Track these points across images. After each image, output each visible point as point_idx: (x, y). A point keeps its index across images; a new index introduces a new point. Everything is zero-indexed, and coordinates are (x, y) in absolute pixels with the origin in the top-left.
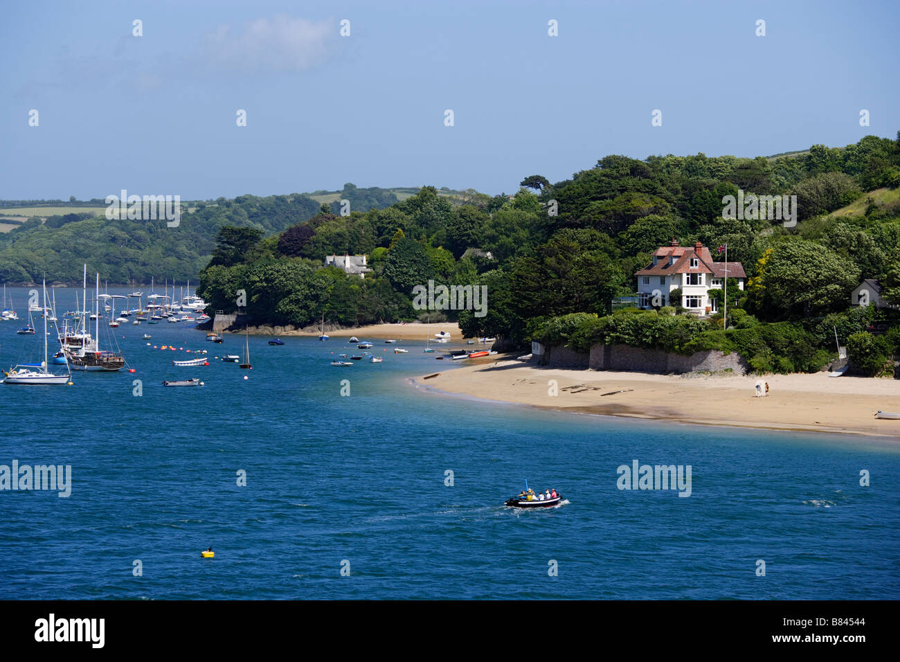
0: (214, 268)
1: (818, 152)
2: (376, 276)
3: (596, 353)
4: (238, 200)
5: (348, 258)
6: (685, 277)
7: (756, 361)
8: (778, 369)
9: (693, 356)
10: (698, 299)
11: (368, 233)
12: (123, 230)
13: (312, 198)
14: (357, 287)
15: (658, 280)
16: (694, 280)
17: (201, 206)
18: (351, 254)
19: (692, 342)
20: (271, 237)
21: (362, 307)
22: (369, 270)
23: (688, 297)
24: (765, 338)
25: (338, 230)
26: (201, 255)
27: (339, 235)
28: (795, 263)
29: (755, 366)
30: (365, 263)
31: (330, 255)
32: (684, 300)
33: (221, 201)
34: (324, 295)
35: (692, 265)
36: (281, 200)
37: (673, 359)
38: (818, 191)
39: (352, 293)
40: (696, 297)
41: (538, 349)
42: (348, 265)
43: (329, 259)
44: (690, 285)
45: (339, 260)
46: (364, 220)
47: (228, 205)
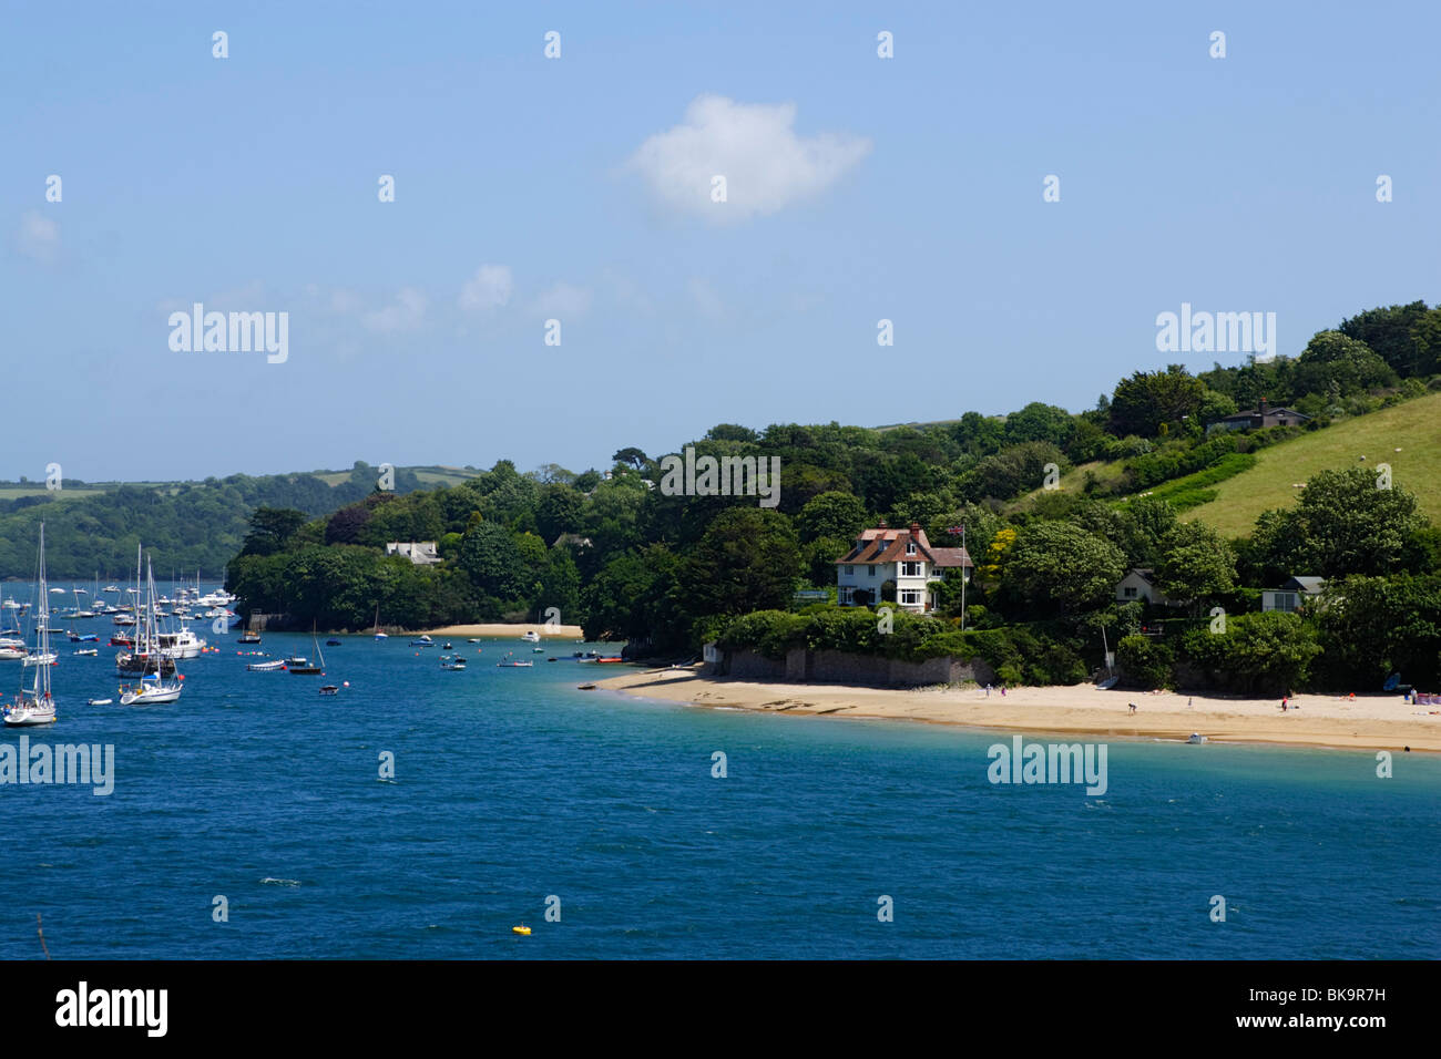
0: (247, 558)
1: (972, 420)
2: (451, 568)
3: (795, 659)
4: (230, 480)
5: (414, 546)
6: (900, 566)
7: (1007, 670)
8: (1030, 680)
9: (926, 663)
10: (916, 593)
11: (436, 517)
12: (92, 515)
13: (320, 478)
14: (429, 580)
15: (866, 570)
16: (911, 569)
17: (186, 488)
18: (417, 542)
19: (924, 646)
20: (315, 522)
21: (434, 605)
22: (439, 560)
23: (903, 590)
24: (1014, 641)
25: (399, 512)
26: (186, 544)
27: (401, 518)
28: (1048, 549)
29: (1004, 676)
30: (434, 552)
31: (390, 542)
32: (900, 595)
33: (209, 482)
34: (388, 590)
35: (909, 551)
36: (281, 479)
37: (897, 667)
38: (1018, 464)
39: (424, 587)
40: (913, 590)
41: (711, 655)
42: (414, 554)
43: (391, 547)
44: (906, 576)
45: (404, 548)
46: (430, 500)
47: (218, 486)
